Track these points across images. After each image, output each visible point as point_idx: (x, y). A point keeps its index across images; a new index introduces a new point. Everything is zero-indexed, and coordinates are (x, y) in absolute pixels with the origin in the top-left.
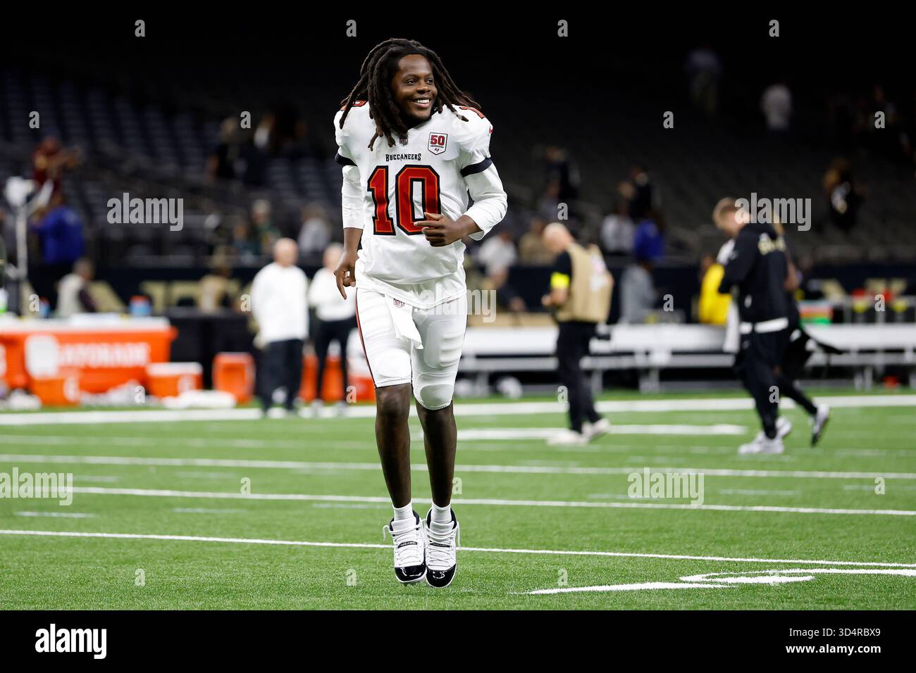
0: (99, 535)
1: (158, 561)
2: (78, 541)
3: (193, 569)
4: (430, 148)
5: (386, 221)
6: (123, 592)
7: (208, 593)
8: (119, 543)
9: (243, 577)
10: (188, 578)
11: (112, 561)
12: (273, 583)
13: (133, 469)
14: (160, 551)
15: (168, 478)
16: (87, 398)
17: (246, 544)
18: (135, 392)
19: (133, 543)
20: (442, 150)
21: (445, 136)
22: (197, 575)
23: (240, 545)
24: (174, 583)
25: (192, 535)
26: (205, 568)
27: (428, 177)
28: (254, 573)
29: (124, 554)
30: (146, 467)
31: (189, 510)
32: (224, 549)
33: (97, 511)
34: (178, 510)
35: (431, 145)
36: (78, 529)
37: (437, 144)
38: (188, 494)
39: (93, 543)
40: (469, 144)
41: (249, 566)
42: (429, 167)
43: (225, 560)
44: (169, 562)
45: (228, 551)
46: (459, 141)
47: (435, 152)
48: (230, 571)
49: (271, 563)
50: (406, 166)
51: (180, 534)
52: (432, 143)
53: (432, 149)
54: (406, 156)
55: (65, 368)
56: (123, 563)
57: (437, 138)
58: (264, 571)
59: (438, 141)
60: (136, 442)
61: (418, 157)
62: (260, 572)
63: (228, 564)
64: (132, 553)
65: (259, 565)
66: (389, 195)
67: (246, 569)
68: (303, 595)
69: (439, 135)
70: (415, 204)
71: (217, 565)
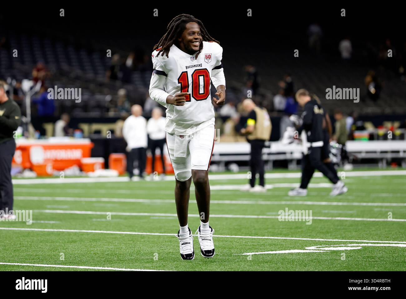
0: (61, 230)
1: (86, 241)
2: (52, 233)
3: (101, 245)
4: (206, 61)
6: (71, 254)
7: (107, 255)
8: (69, 234)
9: (122, 248)
10: (98, 249)
11: (67, 241)
12: (134, 250)
13: (76, 202)
14: (86, 237)
15: (90, 206)
16: (56, 173)
17: (123, 234)
18: (74, 170)
19: (75, 234)
21: (211, 55)
22: (102, 247)
23: (120, 234)
24: (93, 251)
25: (100, 230)
26: (105, 244)
27: (205, 73)
28: (126, 246)
29: (71, 238)
30: (81, 201)
31: (99, 220)
32: (114, 236)
33: (60, 220)
34: (94, 220)
36: (52, 228)
37: (208, 58)
38: (98, 213)
39: (59, 234)
41: (124, 243)
42: (206, 69)
43: (114, 241)
44: (90, 242)
45: (115, 237)
46: (216, 56)
47: (208, 62)
48: (116, 246)
49: (134, 242)
50: (195, 70)
51: (95, 230)
54: (195, 66)
55: (47, 160)
56: (71, 242)
57: (208, 56)
58: (130, 245)
60: (76, 191)
61: (201, 65)
62: (129, 246)
63: (115, 243)
64: (75, 238)
65: (128, 243)
66: (189, 84)
67: (123, 245)
68: (147, 256)
69: (208, 54)
71: (111, 243)
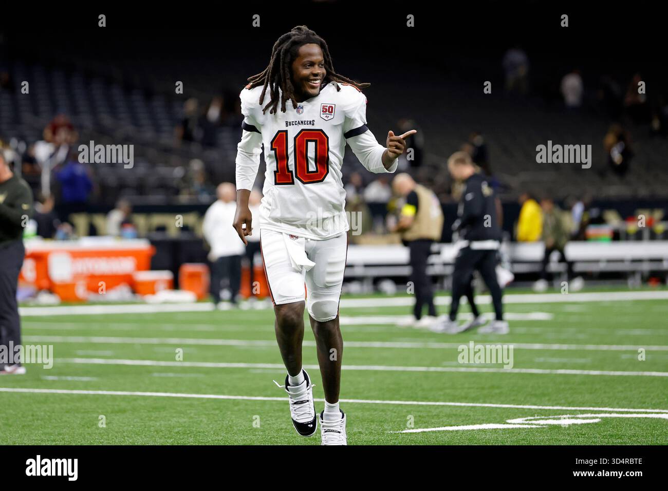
0: (100, 392)
1: (142, 411)
2: (86, 397)
3: (166, 416)
4: (322, 116)
5: (287, 173)
6: (117, 432)
7: (177, 433)
8: (114, 398)
9: (201, 421)
10: (163, 423)
11: (110, 410)
12: (222, 425)
13: (123, 346)
14: (143, 404)
15: (147, 352)
16: (92, 297)
17: (202, 399)
18: (122, 292)
19: (124, 398)
20: (331, 117)
21: (334, 106)
22: (169, 420)
23: (198, 399)
24: (153, 426)
25: (166, 392)
26: (175, 415)
27: (320, 138)
28: (209, 419)
29: (117, 405)
30: (133, 344)
31: (163, 375)
32: (188, 402)
33: (98, 375)
34: (156, 375)
35: (322, 113)
36: (86, 388)
37: (327, 112)
38: (163, 363)
39: (96, 398)
40: (352, 112)
41: (205, 414)
42: (321, 130)
43: (189, 410)
44: (149, 411)
45: (190, 403)
46: (345, 110)
47: (326, 118)
48: (192, 418)
49: (221, 411)
50: (303, 130)
51: (157, 391)
52: (323, 111)
53: (324, 116)
54: (302, 122)
55: (77, 276)
56: (118, 412)
57: (327, 108)
58: (216, 417)
59: (328, 110)
60: (126, 327)
61: (312, 123)
62: (213, 418)
63: (191, 413)
64: (123, 405)
65: (212, 414)
66: (289, 153)
67: (204, 416)
68: (243, 434)
69: (328, 105)
70: (309, 159)
71: (183, 414)
